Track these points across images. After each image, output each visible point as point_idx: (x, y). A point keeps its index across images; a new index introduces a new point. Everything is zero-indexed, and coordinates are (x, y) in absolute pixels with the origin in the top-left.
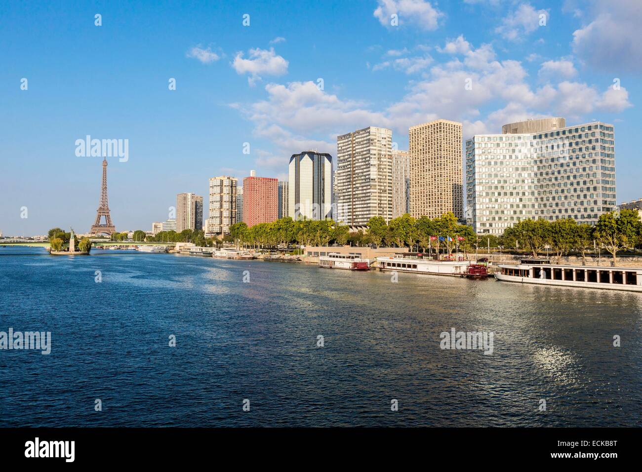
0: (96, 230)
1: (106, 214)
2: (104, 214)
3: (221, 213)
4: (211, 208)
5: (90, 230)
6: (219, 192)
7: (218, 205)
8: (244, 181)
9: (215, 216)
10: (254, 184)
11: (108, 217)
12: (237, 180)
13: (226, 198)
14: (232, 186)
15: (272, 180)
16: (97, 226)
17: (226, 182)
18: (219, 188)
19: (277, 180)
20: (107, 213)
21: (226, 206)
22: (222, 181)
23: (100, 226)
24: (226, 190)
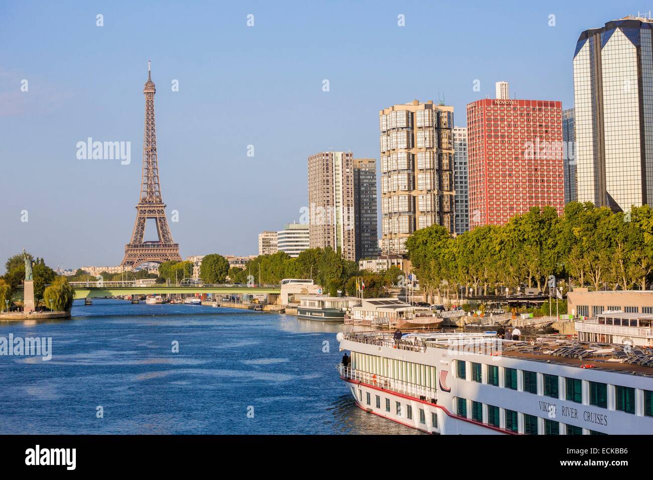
0: (135, 255)
1: (157, 215)
2: (152, 215)
3: (413, 201)
4: (386, 190)
5: (123, 257)
6: (405, 145)
7: (403, 179)
8: (470, 111)
9: (396, 210)
10: (496, 120)
11: (161, 223)
12: (451, 109)
13: (424, 160)
14: (440, 126)
15: (546, 104)
16: (138, 245)
17: (422, 118)
18: (404, 134)
19: (559, 104)
20: (159, 212)
21: (424, 181)
22: (411, 116)
23: (145, 245)
24: (423, 139)
